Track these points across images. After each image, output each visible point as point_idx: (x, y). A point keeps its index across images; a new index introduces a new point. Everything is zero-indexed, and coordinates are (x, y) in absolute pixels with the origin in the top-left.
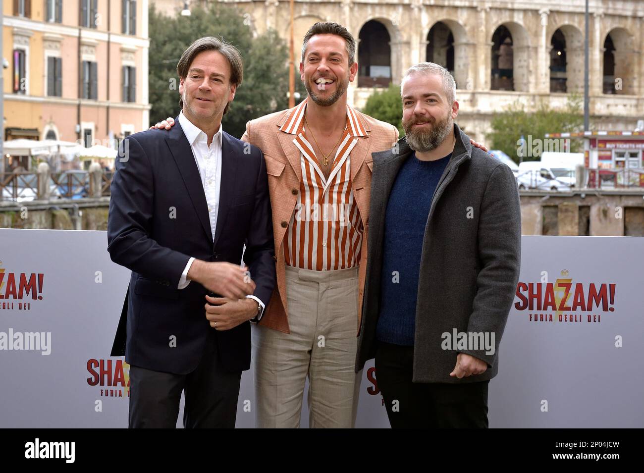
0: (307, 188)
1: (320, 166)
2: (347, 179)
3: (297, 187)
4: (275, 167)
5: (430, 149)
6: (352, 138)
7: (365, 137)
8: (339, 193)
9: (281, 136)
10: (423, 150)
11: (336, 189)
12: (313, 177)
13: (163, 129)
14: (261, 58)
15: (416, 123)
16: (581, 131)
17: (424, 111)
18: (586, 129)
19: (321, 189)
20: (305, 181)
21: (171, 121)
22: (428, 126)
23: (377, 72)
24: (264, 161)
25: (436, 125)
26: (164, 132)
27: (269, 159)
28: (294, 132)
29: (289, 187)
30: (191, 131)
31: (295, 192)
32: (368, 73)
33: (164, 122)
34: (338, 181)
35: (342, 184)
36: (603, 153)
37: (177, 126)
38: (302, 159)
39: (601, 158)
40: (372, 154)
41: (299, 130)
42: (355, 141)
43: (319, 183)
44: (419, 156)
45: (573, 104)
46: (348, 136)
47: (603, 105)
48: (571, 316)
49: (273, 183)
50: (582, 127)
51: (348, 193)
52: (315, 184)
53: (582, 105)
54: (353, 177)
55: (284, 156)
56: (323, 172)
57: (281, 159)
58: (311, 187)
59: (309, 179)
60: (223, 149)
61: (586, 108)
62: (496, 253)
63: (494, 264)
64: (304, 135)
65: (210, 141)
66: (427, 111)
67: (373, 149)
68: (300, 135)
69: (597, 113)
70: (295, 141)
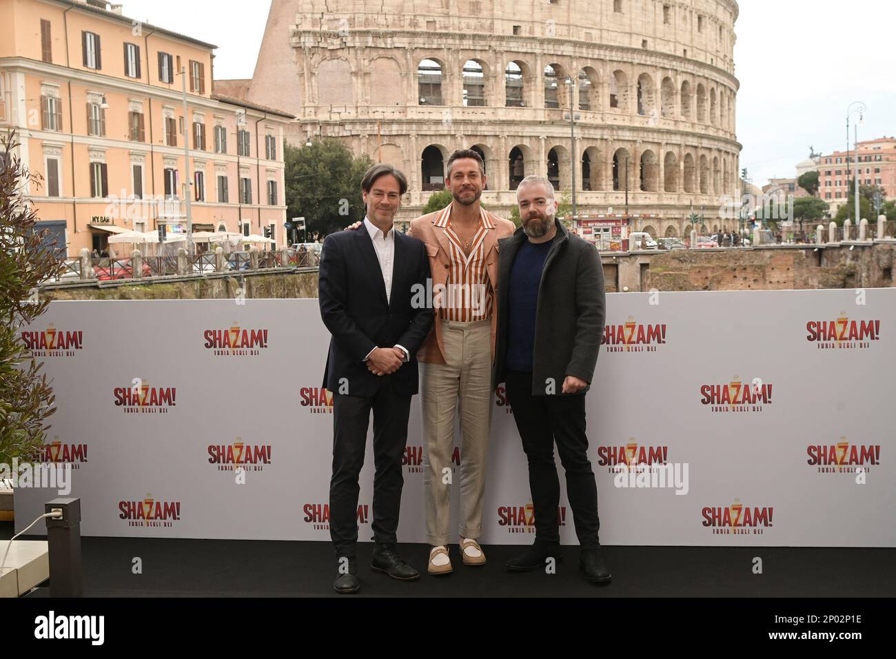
0: (454, 264)
1: (463, 249)
2: (481, 257)
3: (449, 264)
4: (433, 250)
5: (541, 236)
6: (484, 229)
7: (493, 229)
8: (476, 267)
9: (435, 229)
10: (536, 237)
11: (474, 264)
12: (458, 256)
13: (353, 229)
14: (359, 173)
15: (531, 218)
16: (570, 216)
17: (536, 210)
18: (574, 214)
19: (464, 265)
20: (453, 259)
21: (359, 223)
22: (539, 220)
23: (435, 180)
24: (425, 248)
25: (544, 220)
26: (354, 231)
27: (428, 245)
28: (444, 226)
29: (442, 264)
30: (372, 230)
31: (446, 267)
32: (429, 181)
33: (354, 224)
34: (475, 259)
35: (478, 261)
36: (586, 230)
37: (363, 227)
38: (450, 244)
39: (585, 233)
40: (498, 240)
41: (448, 224)
42: (486, 231)
43: (462, 261)
44: (531, 240)
45: (564, 198)
46: (482, 228)
47: (584, 198)
48: (636, 347)
49: (432, 260)
50: (571, 213)
51: (482, 267)
52: (459, 261)
53: (571, 198)
54: (486, 256)
55: (438, 242)
56: (464, 252)
57: (436, 245)
58: (457, 263)
59: (455, 257)
60: (395, 241)
61: (574, 200)
62: (589, 304)
63: (587, 312)
64: (451, 228)
65: (385, 236)
66: (539, 211)
67: (499, 237)
68: (448, 228)
69: (579, 203)
70: (445, 232)
